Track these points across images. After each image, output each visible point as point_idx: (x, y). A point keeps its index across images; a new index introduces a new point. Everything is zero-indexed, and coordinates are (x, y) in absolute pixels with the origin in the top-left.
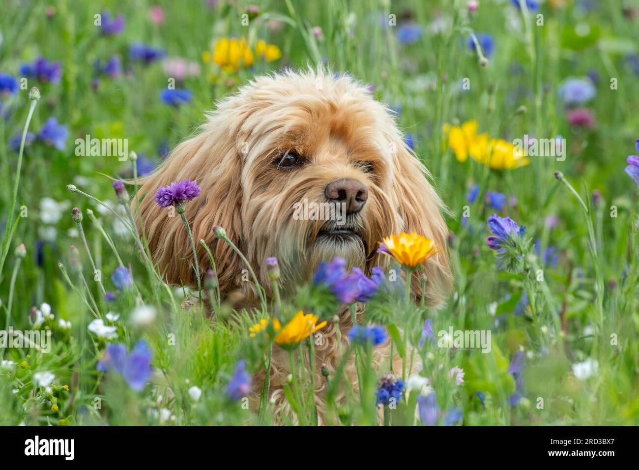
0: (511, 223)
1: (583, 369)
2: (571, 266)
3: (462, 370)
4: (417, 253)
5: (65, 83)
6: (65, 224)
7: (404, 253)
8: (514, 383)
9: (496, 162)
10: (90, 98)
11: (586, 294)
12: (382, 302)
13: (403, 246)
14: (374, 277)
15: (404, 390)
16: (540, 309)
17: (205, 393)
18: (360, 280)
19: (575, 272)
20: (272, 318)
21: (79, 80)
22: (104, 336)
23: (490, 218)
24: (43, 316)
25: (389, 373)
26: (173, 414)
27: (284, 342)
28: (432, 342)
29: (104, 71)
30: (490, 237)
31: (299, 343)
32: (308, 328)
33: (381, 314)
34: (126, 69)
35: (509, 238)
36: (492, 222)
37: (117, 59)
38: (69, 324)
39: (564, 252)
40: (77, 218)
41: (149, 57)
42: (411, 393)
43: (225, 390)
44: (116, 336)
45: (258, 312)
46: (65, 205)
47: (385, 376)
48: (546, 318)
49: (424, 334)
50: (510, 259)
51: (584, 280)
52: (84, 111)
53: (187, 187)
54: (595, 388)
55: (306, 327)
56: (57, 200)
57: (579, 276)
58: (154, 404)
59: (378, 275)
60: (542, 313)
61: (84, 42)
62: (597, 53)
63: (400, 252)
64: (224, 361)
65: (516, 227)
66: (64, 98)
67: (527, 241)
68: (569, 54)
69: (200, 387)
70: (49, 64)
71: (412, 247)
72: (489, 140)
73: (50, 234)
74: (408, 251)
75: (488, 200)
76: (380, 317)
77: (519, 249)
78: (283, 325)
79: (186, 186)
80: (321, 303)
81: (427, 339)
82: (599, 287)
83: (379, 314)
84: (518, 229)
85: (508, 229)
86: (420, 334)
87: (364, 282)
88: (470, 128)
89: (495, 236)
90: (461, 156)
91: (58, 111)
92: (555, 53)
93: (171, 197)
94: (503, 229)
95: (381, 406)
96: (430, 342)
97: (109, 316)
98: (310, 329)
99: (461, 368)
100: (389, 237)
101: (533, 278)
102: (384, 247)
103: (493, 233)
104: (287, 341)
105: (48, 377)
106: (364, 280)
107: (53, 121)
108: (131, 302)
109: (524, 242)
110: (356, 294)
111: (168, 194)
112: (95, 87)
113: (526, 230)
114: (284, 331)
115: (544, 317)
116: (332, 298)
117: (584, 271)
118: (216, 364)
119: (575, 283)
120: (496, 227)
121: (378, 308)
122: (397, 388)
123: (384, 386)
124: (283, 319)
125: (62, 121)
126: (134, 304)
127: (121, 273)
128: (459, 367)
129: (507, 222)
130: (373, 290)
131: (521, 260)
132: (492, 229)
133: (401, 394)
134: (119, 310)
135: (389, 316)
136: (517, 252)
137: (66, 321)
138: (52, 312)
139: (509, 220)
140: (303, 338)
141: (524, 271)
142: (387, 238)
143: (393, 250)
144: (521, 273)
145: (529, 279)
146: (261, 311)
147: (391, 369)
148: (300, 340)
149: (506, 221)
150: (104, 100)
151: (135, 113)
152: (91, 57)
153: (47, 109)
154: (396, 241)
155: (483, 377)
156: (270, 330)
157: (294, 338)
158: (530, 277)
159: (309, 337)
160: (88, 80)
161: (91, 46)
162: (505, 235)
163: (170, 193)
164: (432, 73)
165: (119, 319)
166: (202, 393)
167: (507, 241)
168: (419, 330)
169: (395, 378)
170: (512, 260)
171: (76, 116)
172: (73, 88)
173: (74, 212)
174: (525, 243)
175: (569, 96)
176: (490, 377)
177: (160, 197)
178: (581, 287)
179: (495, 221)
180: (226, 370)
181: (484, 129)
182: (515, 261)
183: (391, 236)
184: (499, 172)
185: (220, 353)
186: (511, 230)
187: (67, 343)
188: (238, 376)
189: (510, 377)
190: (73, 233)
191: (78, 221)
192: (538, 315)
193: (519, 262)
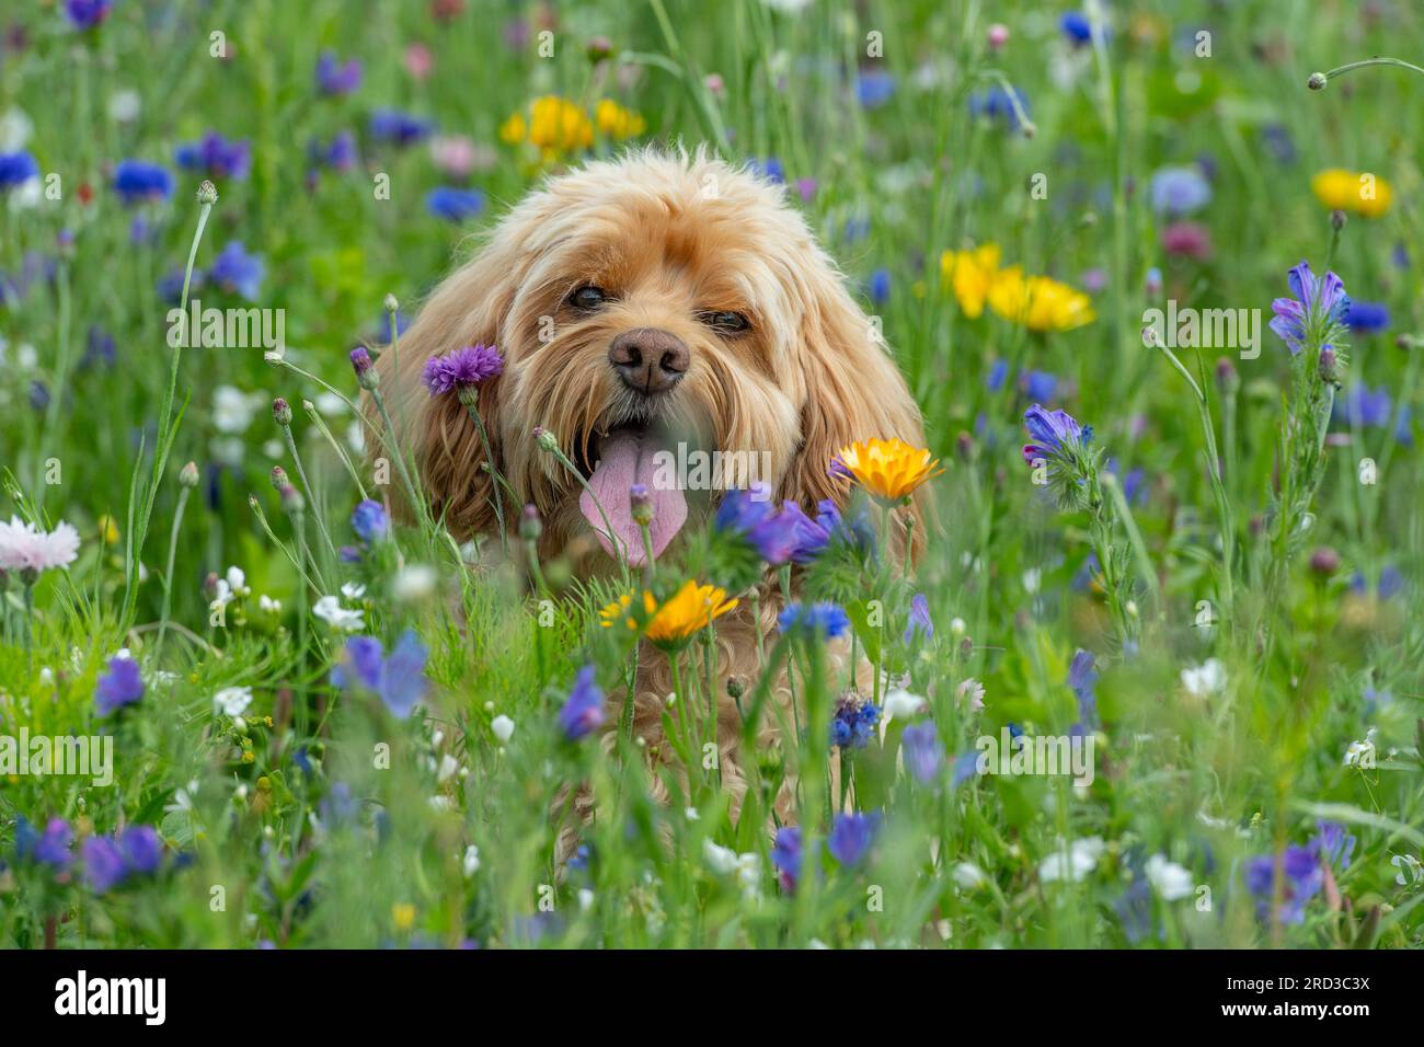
0: (1067, 421)
1: (1201, 679)
2: (1173, 503)
3: (980, 685)
4: (901, 475)
5: (257, 180)
6: (258, 432)
7: (877, 477)
8: (1075, 703)
9: (1036, 316)
10: (302, 208)
11: (1200, 554)
12: (835, 563)
13: (875, 462)
14: (822, 517)
15: (876, 721)
16: (1120, 575)
17: (520, 727)
18: (797, 523)
19: (1182, 514)
20: (640, 591)
21: (282, 174)
22: (340, 625)
23: (1030, 411)
24: (230, 590)
25: (849, 691)
26: (462, 764)
27: (661, 636)
28: (926, 635)
29: (325, 158)
30: (1030, 445)
31: (689, 638)
32: (705, 610)
33: (836, 583)
34: (366, 155)
35: (1063, 447)
36: (1032, 419)
37: (349, 138)
38: (277, 605)
39: (1158, 479)
40: (282, 417)
41: (406, 135)
42: (891, 726)
43: (557, 718)
44: (361, 625)
45: (616, 582)
46: (259, 400)
47: (842, 696)
48: (1130, 590)
49: (911, 621)
50: (1064, 485)
51: (1198, 529)
52: (291, 231)
53: (481, 360)
54: (1222, 714)
55: (700, 611)
56: (245, 389)
57: (1190, 520)
58: (427, 746)
59: (829, 514)
60: (1123, 582)
61: (291, 108)
62: (1214, 124)
63: (868, 472)
64: (555, 669)
65: (1075, 428)
66: (253, 208)
67: (1095, 452)
68: (1163, 125)
69: (511, 718)
70: (228, 145)
71: (891, 465)
72: (1025, 277)
73: (233, 452)
74: (883, 470)
75: (1025, 386)
76: (832, 591)
77: (1081, 466)
78: (661, 602)
79: (479, 358)
80: (728, 563)
81: (916, 628)
82: (1224, 543)
83: (830, 585)
84: (1079, 432)
85: (1060, 432)
86: (906, 618)
87: (803, 527)
88: (988, 256)
89: (1037, 443)
90: (972, 307)
91: (243, 229)
92: (1138, 122)
93: (452, 377)
94: (1052, 431)
95: (837, 749)
96: (923, 635)
97: (347, 590)
98: (708, 614)
99: (979, 682)
100: (849, 447)
101: (1106, 519)
102: (839, 464)
103: (1034, 438)
104: (667, 634)
105: (241, 699)
106: (804, 523)
107: (235, 248)
108: (388, 563)
109: (1090, 455)
110: (788, 549)
111: (445, 373)
112: (310, 186)
113: (1094, 433)
114: (661, 617)
115: (1127, 589)
116: (749, 554)
117: (1198, 513)
118: (541, 675)
119: (1181, 533)
120: (1038, 428)
121: (829, 573)
122: (865, 717)
123: (840, 714)
124: (661, 592)
125: (253, 247)
126: (395, 567)
127: (370, 512)
128: (975, 681)
129: (1059, 417)
130: (821, 541)
131: (1085, 487)
132: (1033, 431)
133: (872, 728)
134: (366, 578)
135: (849, 588)
136: (1077, 471)
137: (272, 598)
138: (246, 583)
139: (1063, 416)
140: (696, 628)
141: (1089, 505)
142: (846, 448)
143: (856, 470)
144: (1083, 511)
145: (1099, 520)
146: (622, 580)
147: (853, 683)
148: (691, 632)
149: (1056, 416)
150: (326, 212)
151: (383, 234)
152: (303, 135)
153: (224, 227)
154: (863, 453)
155: (1022, 693)
156: (638, 612)
157: (680, 629)
158: (1101, 518)
159: (706, 627)
160: (296, 175)
161: (303, 114)
162: (1056, 442)
163: (450, 369)
164: (917, 162)
165: (365, 595)
166: (516, 725)
167: (1058, 452)
168: (904, 614)
169: (859, 699)
170: (1068, 486)
171: (278, 239)
172: (272, 189)
173: (277, 407)
174: (1090, 457)
175: (1161, 200)
176: (1036, 693)
177: (432, 377)
178: (1193, 540)
179: (1037, 417)
180: (560, 685)
181: (1012, 258)
182: (1074, 490)
183: (854, 445)
184: (1039, 337)
185: (547, 655)
186: (1066, 432)
187: (273, 638)
188: (581, 693)
189: (1070, 693)
190: (274, 449)
191: (284, 423)
192: (1116, 584)
193: (1080, 490)
